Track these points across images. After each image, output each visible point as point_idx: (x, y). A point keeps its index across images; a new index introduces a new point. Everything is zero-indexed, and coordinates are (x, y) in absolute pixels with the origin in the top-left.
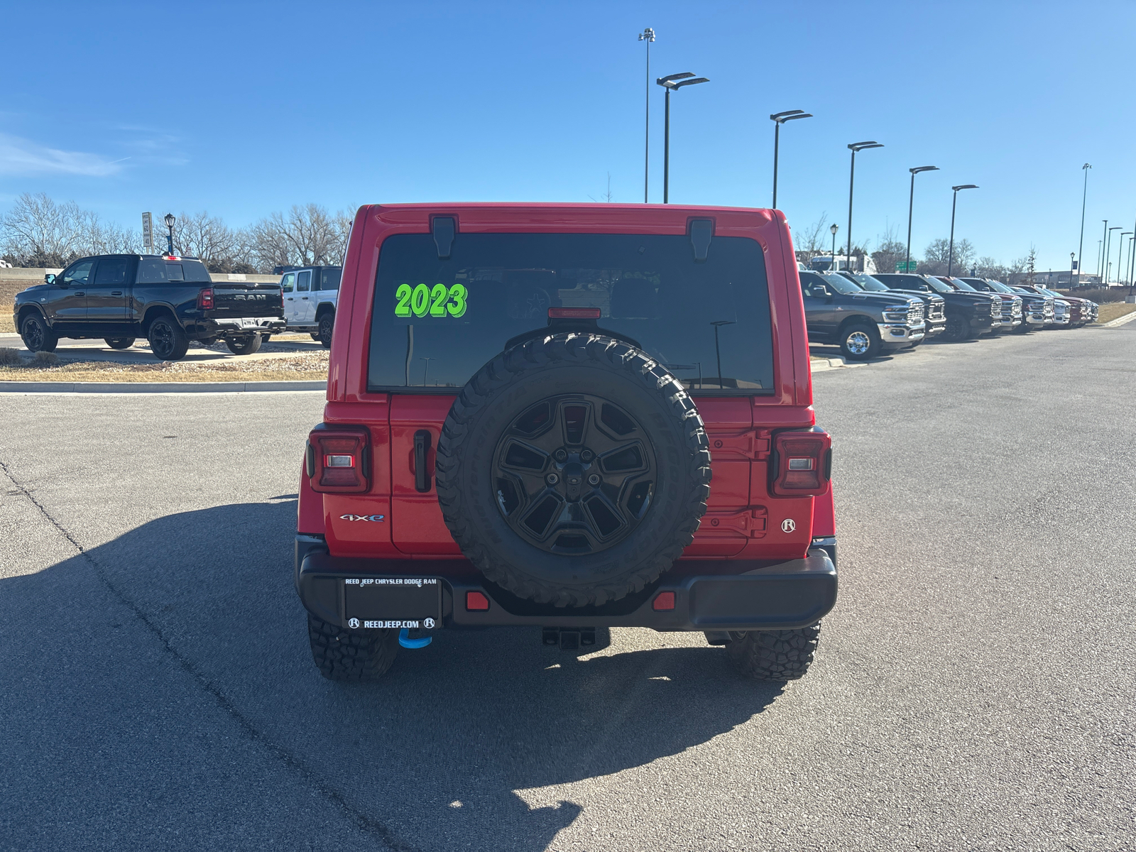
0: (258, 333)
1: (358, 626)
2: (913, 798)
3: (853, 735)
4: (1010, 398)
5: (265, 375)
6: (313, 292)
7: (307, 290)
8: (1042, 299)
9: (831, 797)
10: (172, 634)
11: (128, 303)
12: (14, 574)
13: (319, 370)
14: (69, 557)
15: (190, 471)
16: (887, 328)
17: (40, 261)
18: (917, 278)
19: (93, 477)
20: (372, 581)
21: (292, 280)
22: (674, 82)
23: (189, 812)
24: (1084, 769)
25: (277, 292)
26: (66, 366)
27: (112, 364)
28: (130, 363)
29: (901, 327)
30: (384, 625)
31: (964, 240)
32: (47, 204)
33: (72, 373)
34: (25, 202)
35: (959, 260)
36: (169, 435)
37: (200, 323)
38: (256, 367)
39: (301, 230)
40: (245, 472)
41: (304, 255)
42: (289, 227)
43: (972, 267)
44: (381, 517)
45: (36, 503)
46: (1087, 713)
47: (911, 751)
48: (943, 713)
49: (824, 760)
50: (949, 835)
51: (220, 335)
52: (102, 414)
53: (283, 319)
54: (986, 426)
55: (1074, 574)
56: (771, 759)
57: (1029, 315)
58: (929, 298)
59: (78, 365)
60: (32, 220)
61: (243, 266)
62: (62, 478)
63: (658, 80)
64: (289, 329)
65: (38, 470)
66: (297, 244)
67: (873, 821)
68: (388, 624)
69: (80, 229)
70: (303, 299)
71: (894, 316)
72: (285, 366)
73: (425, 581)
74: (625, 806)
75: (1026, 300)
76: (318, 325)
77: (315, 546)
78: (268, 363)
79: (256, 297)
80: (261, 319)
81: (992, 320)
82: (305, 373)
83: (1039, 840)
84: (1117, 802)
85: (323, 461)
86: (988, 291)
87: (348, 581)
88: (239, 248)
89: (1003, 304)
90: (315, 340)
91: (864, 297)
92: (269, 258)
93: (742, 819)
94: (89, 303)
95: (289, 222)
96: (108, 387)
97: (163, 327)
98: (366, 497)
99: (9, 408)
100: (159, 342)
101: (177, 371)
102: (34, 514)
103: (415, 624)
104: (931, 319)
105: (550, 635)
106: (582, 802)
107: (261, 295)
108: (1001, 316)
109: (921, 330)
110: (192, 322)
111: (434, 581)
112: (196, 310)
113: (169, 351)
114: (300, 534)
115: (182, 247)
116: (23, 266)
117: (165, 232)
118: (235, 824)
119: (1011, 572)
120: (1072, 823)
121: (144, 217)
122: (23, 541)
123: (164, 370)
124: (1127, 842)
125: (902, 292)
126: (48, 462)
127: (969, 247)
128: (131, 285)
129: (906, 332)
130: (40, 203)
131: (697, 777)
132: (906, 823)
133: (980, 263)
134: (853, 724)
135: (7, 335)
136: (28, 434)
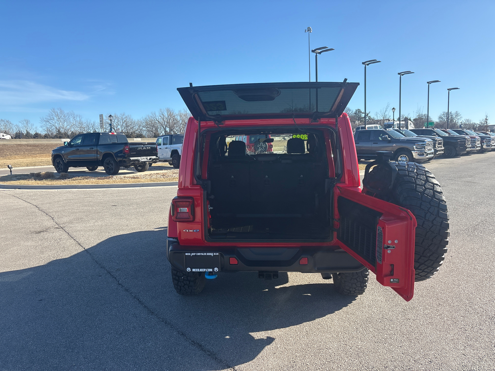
0: (148, 163)
1: (190, 271)
2: (404, 337)
3: (382, 315)
4: (471, 182)
5: (151, 180)
6: (169, 146)
7: (167, 144)
8: (490, 138)
9: (371, 337)
10: (120, 279)
11: (96, 152)
12: (60, 258)
13: (172, 178)
14: (80, 251)
15: (123, 219)
16: (416, 153)
17: (60, 136)
18: (431, 130)
19: (86, 221)
20: (195, 254)
21: (161, 140)
22: (319, 51)
23: (131, 339)
24: (475, 328)
25: (155, 146)
26: (72, 179)
27: (90, 177)
28: (97, 177)
29: (423, 152)
30: (200, 270)
31: (457, 112)
32: (62, 112)
33: (75, 181)
34: (53, 112)
35: (455, 120)
36: (114, 205)
37: (124, 159)
38: (147, 177)
39: (163, 119)
40: (145, 219)
41: (165, 129)
42: (158, 118)
43: (460, 124)
44: (198, 230)
45: (66, 232)
46: (481, 308)
47: (405, 321)
48: (421, 307)
49: (369, 324)
50: (416, 350)
51: (132, 164)
52: (87, 197)
53: (157, 157)
54: (458, 194)
55: (486, 255)
56: (349, 323)
57: (484, 145)
58: (436, 139)
59: (77, 178)
60: (56, 119)
61: (140, 135)
62: (75, 222)
63: (312, 50)
64: (160, 161)
65: (65, 219)
66: (162, 125)
67: (386, 345)
68: (201, 270)
69: (75, 122)
70: (166, 148)
71: (419, 147)
72: (159, 176)
73: (214, 254)
74: (290, 339)
75: (482, 138)
76: (172, 159)
77: (174, 242)
78: (152, 175)
79: (146, 148)
80: (149, 157)
81: (467, 148)
82: (167, 179)
83: (452, 352)
84: (487, 339)
85: (177, 210)
86: (465, 135)
87: (186, 254)
88: (138, 127)
89: (471, 140)
90: (171, 165)
91: (405, 140)
92: (150, 131)
93: (335, 343)
94: (81, 153)
95: (158, 116)
96: (89, 186)
97: (110, 161)
98: (192, 223)
99: (52, 196)
100: (108, 168)
101: (115, 179)
102: (65, 236)
103: (211, 270)
104: (437, 148)
105: (261, 274)
106: (274, 337)
107: (148, 147)
108: (470, 146)
109: (432, 153)
110: (121, 159)
111: (218, 254)
112: (122, 154)
113: (112, 171)
114: (169, 237)
115: (115, 128)
116: (53, 138)
117: (108, 122)
118: (147, 342)
119: (459, 254)
120: (467, 346)
121: (100, 116)
122: (63, 246)
123: (110, 179)
124: (488, 353)
125: (423, 137)
126: (69, 216)
127: (459, 115)
128: (97, 145)
129: (425, 154)
130: (59, 112)
131: (319, 329)
132: (399, 345)
133: (465, 121)
134: (383, 311)
135: (49, 166)
136: (60, 206)
